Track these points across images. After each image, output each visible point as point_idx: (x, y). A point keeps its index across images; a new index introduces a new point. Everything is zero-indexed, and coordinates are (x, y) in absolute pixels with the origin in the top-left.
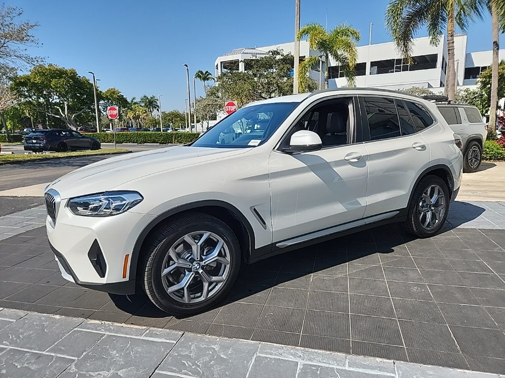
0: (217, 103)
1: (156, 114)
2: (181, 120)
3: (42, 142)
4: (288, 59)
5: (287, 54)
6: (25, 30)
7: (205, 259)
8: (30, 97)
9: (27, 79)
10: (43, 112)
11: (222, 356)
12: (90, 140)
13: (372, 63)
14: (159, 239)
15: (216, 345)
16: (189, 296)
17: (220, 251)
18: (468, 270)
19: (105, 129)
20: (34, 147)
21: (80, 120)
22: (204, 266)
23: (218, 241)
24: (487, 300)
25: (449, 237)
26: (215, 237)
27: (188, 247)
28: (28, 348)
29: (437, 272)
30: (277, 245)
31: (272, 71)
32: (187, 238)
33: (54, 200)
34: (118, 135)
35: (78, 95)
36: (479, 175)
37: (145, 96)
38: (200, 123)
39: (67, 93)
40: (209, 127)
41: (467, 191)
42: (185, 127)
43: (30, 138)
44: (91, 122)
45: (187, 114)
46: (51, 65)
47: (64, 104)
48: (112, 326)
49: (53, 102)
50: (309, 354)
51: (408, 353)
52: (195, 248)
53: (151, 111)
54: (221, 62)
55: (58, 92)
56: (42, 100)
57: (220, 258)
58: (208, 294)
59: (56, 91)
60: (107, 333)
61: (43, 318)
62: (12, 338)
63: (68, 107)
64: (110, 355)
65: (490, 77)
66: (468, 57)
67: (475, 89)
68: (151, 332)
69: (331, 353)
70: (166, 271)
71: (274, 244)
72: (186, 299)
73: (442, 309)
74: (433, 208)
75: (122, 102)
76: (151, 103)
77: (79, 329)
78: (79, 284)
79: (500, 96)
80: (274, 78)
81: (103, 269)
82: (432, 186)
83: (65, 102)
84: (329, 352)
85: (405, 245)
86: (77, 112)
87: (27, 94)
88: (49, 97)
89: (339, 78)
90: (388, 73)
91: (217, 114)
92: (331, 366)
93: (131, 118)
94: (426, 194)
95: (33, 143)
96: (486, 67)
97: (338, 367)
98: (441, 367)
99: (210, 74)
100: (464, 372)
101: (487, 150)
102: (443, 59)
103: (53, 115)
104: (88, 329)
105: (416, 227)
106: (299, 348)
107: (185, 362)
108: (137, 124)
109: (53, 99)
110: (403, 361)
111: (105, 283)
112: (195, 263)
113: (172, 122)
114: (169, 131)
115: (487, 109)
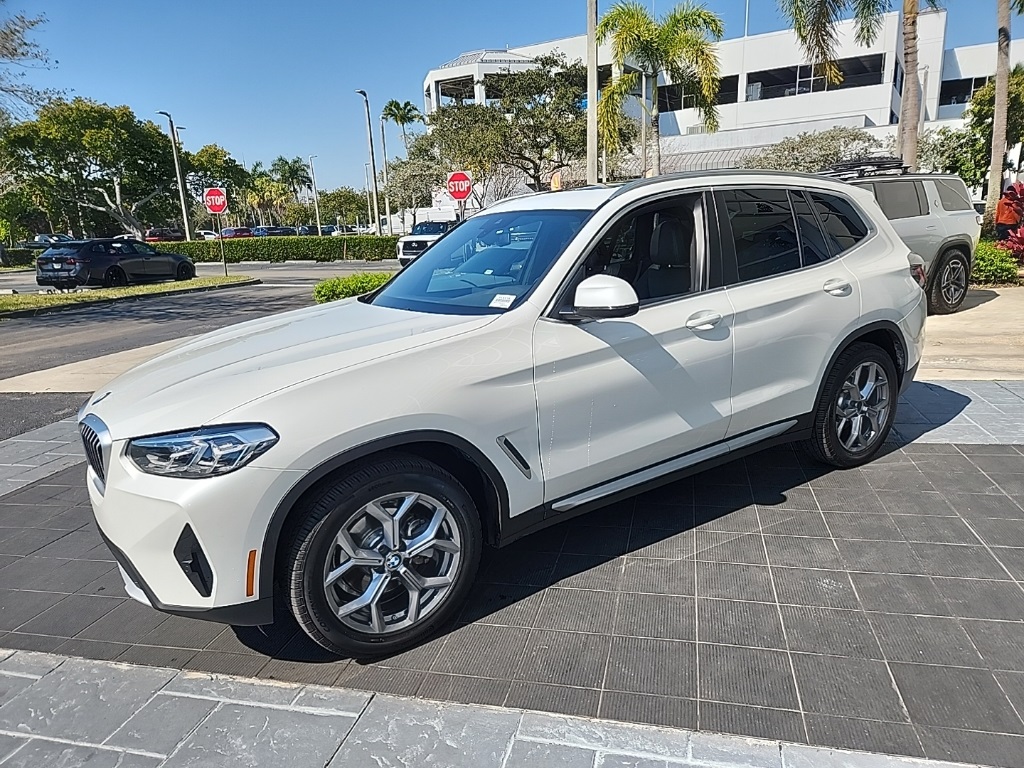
0: (431, 171)
1: (305, 196)
2: (359, 208)
3: (72, 267)
4: (575, 76)
5: (573, 63)
6: (18, 32)
7: (411, 545)
8: (42, 169)
9: (33, 131)
10: (71, 202)
11: (448, 742)
12: (171, 259)
13: (749, 75)
14: (316, 516)
15: (437, 720)
16: (380, 618)
17: (441, 528)
18: (931, 538)
19: (202, 232)
20: (57, 278)
21: (149, 216)
22: (409, 559)
23: (435, 509)
24: (965, 605)
25: (895, 464)
26: (429, 501)
27: (374, 524)
28: (67, 738)
29: (871, 545)
30: (554, 506)
31: (542, 102)
32: (371, 508)
33: (98, 441)
34: (231, 244)
35: (140, 161)
36: (964, 320)
37: (281, 159)
38: (398, 213)
39: (117, 158)
40: (417, 223)
41: (936, 358)
42: (368, 222)
43: (48, 260)
44: (171, 218)
45: (371, 194)
46: (78, 100)
47: (112, 181)
48: (232, 683)
49: (90, 178)
50: (617, 733)
51: (807, 725)
52: (390, 528)
53: (295, 190)
54: (437, 82)
55: (97, 156)
56: (65, 175)
57: (441, 543)
58: (418, 612)
59: (94, 154)
60: (224, 700)
61: (95, 671)
62: (37, 717)
63: (121, 189)
64: (231, 749)
65: (992, 101)
66: (948, 57)
67: (961, 127)
68: (309, 695)
69: (660, 728)
70: (332, 576)
71: (546, 507)
72: (375, 626)
73: (876, 627)
74: (865, 409)
75: (234, 175)
76: (294, 174)
77: (167, 692)
78: (160, 610)
79: (1011, 140)
80: (547, 117)
81: (206, 579)
82: (865, 364)
83: (115, 179)
84: (655, 728)
85: (809, 486)
86: (140, 199)
87: (33, 162)
88: (80, 169)
89: (683, 111)
90: (783, 96)
91: (433, 195)
92: (659, 758)
93: (256, 206)
94: (851, 380)
95: (55, 270)
96: (985, 78)
97: (674, 760)
98: (870, 753)
99: (416, 109)
100: (914, 763)
101: (981, 263)
102: (897, 64)
103: (91, 206)
104: (185, 691)
105: (830, 450)
106: (598, 720)
107: (377, 758)
108: (268, 219)
109: (90, 173)
110: (798, 742)
111: (212, 606)
112: (389, 555)
113: (341, 214)
114: (334, 234)
115: (983, 169)
